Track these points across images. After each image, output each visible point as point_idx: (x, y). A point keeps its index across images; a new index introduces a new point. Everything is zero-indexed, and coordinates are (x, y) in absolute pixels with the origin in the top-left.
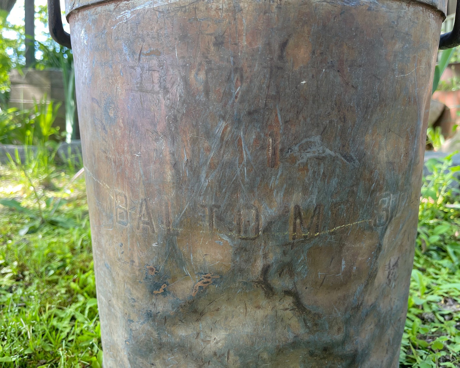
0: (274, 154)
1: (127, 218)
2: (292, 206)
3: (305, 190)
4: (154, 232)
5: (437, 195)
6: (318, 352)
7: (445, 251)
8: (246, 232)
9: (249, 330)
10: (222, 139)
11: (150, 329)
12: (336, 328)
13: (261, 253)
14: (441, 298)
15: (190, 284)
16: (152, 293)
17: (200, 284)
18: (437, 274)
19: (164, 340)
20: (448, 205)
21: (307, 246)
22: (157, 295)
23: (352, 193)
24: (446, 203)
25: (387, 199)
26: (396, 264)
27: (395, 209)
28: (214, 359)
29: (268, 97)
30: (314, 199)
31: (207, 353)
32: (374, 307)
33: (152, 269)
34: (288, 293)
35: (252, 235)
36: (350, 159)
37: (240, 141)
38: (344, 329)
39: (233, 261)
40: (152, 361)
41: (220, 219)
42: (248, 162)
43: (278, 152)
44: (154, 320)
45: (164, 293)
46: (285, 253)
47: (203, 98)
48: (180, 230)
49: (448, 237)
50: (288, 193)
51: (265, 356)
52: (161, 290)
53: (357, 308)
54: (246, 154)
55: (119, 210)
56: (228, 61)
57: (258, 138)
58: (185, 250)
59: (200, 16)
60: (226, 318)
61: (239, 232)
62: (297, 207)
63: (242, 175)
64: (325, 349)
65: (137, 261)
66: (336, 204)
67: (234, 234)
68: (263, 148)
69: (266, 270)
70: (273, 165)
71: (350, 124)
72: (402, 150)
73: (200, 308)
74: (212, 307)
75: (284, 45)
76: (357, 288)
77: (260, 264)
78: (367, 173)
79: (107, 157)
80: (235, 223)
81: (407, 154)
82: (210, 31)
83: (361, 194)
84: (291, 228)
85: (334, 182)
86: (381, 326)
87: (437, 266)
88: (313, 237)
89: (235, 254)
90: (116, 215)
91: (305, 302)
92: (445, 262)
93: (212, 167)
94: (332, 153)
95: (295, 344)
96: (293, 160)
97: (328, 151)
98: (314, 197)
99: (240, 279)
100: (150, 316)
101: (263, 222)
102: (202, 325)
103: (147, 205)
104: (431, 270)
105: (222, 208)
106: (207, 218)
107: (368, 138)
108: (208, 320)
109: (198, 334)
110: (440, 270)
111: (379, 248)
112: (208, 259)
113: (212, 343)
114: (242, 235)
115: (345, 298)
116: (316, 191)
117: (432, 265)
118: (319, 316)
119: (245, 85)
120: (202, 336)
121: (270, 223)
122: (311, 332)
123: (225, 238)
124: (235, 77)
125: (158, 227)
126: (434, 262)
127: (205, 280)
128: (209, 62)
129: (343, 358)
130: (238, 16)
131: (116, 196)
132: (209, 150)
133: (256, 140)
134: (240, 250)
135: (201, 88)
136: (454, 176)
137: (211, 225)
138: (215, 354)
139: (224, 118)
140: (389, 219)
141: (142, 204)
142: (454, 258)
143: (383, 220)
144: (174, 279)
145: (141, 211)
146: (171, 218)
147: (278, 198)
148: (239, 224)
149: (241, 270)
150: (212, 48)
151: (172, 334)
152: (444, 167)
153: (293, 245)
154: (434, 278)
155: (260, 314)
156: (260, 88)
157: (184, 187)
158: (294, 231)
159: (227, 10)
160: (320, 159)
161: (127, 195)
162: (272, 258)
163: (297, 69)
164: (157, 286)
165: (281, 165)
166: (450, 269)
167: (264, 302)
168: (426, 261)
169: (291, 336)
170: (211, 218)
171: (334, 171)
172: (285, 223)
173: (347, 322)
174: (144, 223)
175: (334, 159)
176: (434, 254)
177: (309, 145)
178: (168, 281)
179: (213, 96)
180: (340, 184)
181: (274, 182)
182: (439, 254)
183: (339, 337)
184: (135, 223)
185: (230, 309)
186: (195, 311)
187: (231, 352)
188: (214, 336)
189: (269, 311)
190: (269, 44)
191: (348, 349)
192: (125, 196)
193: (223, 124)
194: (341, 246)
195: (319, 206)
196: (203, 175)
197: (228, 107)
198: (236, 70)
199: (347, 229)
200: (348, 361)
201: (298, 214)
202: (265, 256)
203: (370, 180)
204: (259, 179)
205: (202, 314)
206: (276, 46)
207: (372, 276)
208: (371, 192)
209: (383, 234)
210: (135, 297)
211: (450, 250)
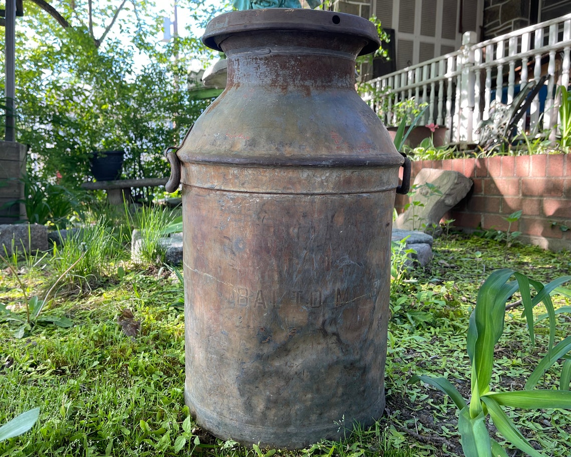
0: (328, 264)
1: (247, 302)
2: (336, 289)
3: (342, 281)
4: (265, 308)
5: (397, 273)
6: (348, 366)
7: (406, 318)
8: (315, 304)
9: (314, 357)
10: (305, 259)
11: (258, 365)
12: (356, 352)
13: (322, 314)
14: (405, 350)
15: (284, 334)
16: (261, 342)
17: (290, 334)
18: (401, 335)
19: (267, 370)
20: (405, 280)
21: (343, 309)
22: (264, 343)
23: (362, 281)
24: (404, 279)
25: (376, 283)
26: (381, 318)
27: (380, 287)
28: (296, 376)
29: (326, 239)
30: (345, 285)
31: (291, 373)
32: (372, 340)
33: (262, 329)
34: (334, 334)
35: (318, 305)
36: (360, 265)
37: (313, 259)
38: (359, 353)
39: (308, 319)
40: (257, 385)
41: (302, 298)
42: (316, 269)
43: (330, 264)
44: (261, 359)
45: (269, 342)
46: (333, 313)
47: (296, 240)
48: (280, 305)
49: (407, 307)
50: (334, 283)
51: (323, 370)
52: (267, 340)
53: (365, 341)
54: (316, 265)
55: (240, 298)
56: (309, 224)
57: (321, 257)
58: (282, 316)
59: (296, 204)
60: (302, 352)
61: (312, 304)
62: (338, 290)
63: (314, 275)
64: (352, 364)
65: (252, 326)
66: (355, 287)
67: (309, 305)
68: (323, 262)
69: (324, 323)
70: (328, 269)
71: (360, 248)
72: (382, 257)
73: (289, 347)
74: (295, 347)
75: (333, 217)
76: (365, 330)
77: (321, 320)
78: (368, 270)
79: (233, 269)
80: (309, 299)
81: (384, 259)
82: (301, 210)
83: (365, 281)
84: (336, 300)
85: (354, 276)
86: (376, 353)
87: (400, 328)
88: (345, 304)
89: (309, 316)
90: (238, 301)
91: (342, 338)
92: (406, 326)
93: (299, 272)
94: (353, 263)
95: (337, 363)
96: (337, 267)
97: (351, 262)
98: (346, 284)
99: (311, 329)
100: (259, 357)
101: (323, 298)
102: (289, 358)
103: (262, 294)
104: (397, 332)
105: (304, 293)
106: (296, 298)
107: (368, 254)
108: (292, 354)
109: (286, 363)
110: (403, 331)
111: (374, 308)
112: (295, 319)
113: (295, 367)
114: (313, 305)
115: (360, 335)
116: (346, 281)
117: (397, 328)
118: (348, 346)
119: (316, 234)
120: (289, 364)
121: (326, 298)
122: (345, 355)
123: (305, 308)
124: (312, 231)
125: (267, 305)
126: (398, 326)
127: (293, 331)
128: (300, 224)
129: (360, 369)
130: (314, 204)
131: (239, 290)
132: (298, 264)
133: (320, 258)
134: (312, 313)
135: (295, 235)
136: (408, 256)
137: (297, 302)
138: (296, 373)
139: (306, 249)
140: (378, 293)
141: (258, 294)
142: (412, 322)
143: (375, 294)
144: (275, 333)
145: (257, 297)
146: (276, 299)
147: (330, 286)
148: (311, 300)
149: (312, 324)
150: (301, 218)
151: (271, 365)
152: (400, 249)
153: (336, 309)
154: (399, 338)
155: (320, 347)
156: (323, 235)
157: (284, 283)
158: (337, 301)
159: (309, 202)
160: (348, 266)
161: (248, 289)
162: (327, 316)
163: (338, 226)
164: (265, 338)
165: (331, 270)
166: (410, 330)
167: (322, 341)
168: (393, 326)
169: (335, 358)
170: (298, 298)
171: (354, 271)
172: (333, 298)
173: (361, 348)
174: (259, 303)
175: (354, 265)
176: (398, 320)
177: (344, 259)
178: (272, 334)
179: (301, 239)
180: (356, 277)
181: (328, 278)
182: (401, 320)
183: (357, 357)
184: (253, 304)
185: (304, 346)
186: (286, 350)
187: (305, 371)
188: (295, 363)
189: (324, 345)
190: (327, 216)
191: (362, 364)
192: (247, 290)
193: (305, 252)
194: (357, 308)
195: (348, 288)
196: (294, 276)
197: (308, 244)
198: (312, 227)
199: (360, 299)
200: (362, 371)
201: (339, 293)
202: (324, 316)
203: (369, 274)
204: (321, 277)
205: (289, 351)
206: (330, 217)
207: (371, 324)
208: (370, 280)
209: (375, 301)
210: (248, 347)
211: (409, 316)
